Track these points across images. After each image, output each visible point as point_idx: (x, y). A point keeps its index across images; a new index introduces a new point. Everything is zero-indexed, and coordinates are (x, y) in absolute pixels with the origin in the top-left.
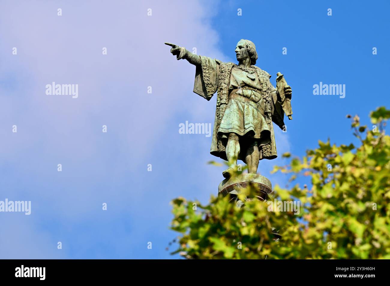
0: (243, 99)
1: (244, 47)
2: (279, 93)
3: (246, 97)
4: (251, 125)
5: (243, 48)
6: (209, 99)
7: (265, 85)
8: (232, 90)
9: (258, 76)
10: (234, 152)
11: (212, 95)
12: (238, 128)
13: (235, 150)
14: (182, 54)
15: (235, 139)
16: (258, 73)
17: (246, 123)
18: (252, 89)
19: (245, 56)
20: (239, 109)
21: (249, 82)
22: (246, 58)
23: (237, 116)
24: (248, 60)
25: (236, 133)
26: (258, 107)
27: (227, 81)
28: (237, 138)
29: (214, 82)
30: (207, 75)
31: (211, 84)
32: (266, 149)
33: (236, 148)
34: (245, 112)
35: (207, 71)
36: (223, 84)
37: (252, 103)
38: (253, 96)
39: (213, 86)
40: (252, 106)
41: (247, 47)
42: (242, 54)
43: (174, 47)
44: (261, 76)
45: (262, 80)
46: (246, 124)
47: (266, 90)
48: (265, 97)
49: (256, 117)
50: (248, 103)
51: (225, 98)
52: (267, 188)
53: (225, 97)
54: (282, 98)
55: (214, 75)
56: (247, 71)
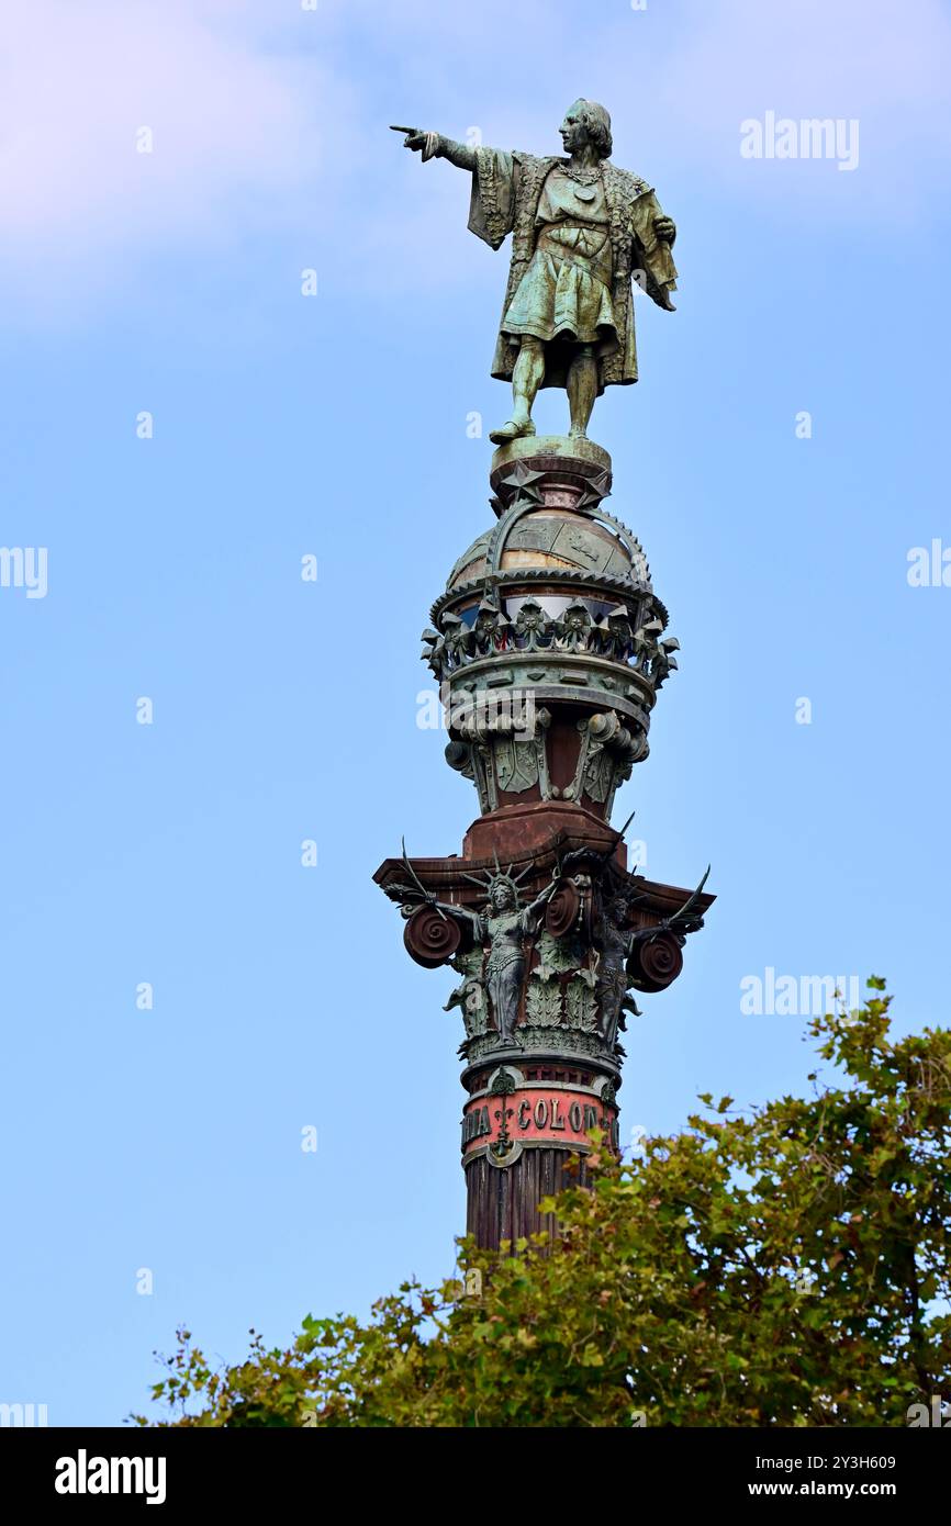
0: (560, 251)
1: (579, 119)
2: (636, 235)
3: (566, 245)
4: (565, 316)
5: (577, 122)
6: (496, 247)
7: (618, 212)
8: (539, 228)
9: (605, 190)
10: (527, 382)
11: (502, 239)
12: (539, 322)
13: (531, 375)
14: (430, 148)
15: (532, 349)
16: (606, 181)
17: (557, 310)
18: (582, 225)
19: (580, 140)
20: (549, 275)
21: (577, 209)
22: (584, 145)
23: (542, 293)
24: (588, 149)
25: (533, 336)
26: (593, 268)
27: (531, 205)
28: (538, 346)
29: (505, 210)
30: (490, 193)
31: (499, 213)
32: (609, 364)
33: (532, 370)
34: (559, 284)
35: (491, 185)
36: (523, 215)
37: (579, 259)
38: (582, 244)
39: (503, 218)
40: (580, 266)
41: (585, 120)
42: (574, 137)
43: (412, 132)
44: (610, 189)
45: (611, 201)
46: (558, 314)
47: (619, 223)
48: (616, 239)
49: (587, 292)
50: (572, 259)
51: (525, 246)
52: (588, 467)
53: (524, 244)
54: (646, 245)
55: (505, 192)
56: (578, 181)
